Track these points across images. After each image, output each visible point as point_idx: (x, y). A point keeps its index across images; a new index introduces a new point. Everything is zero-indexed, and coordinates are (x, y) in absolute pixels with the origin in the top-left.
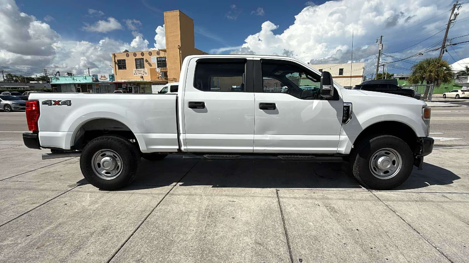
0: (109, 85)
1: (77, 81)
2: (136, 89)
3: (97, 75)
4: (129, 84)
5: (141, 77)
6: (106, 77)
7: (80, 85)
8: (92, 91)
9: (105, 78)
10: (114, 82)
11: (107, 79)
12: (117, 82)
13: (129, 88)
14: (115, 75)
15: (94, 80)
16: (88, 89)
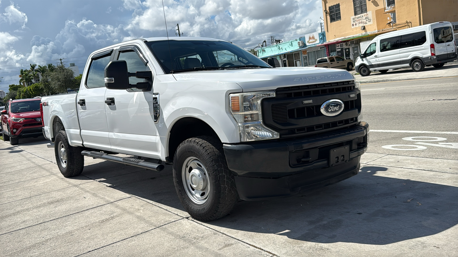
0: (319, 49)
1: (282, 50)
2: (356, 50)
3: (304, 38)
4: (344, 44)
5: (363, 28)
6: (316, 38)
7: (286, 56)
8: (299, 61)
9: (314, 40)
10: (325, 43)
11: (316, 40)
12: (329, 43)
13: (346, 49)
14: (326, 32)
15: (301, 45)
16: (294, 61)
